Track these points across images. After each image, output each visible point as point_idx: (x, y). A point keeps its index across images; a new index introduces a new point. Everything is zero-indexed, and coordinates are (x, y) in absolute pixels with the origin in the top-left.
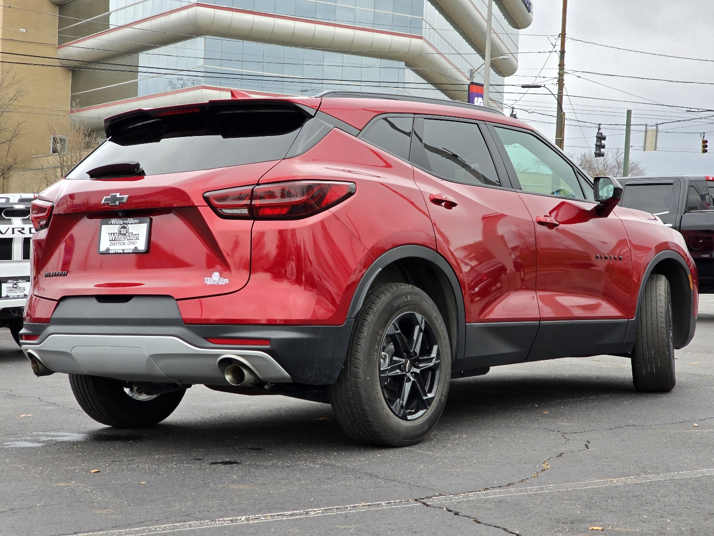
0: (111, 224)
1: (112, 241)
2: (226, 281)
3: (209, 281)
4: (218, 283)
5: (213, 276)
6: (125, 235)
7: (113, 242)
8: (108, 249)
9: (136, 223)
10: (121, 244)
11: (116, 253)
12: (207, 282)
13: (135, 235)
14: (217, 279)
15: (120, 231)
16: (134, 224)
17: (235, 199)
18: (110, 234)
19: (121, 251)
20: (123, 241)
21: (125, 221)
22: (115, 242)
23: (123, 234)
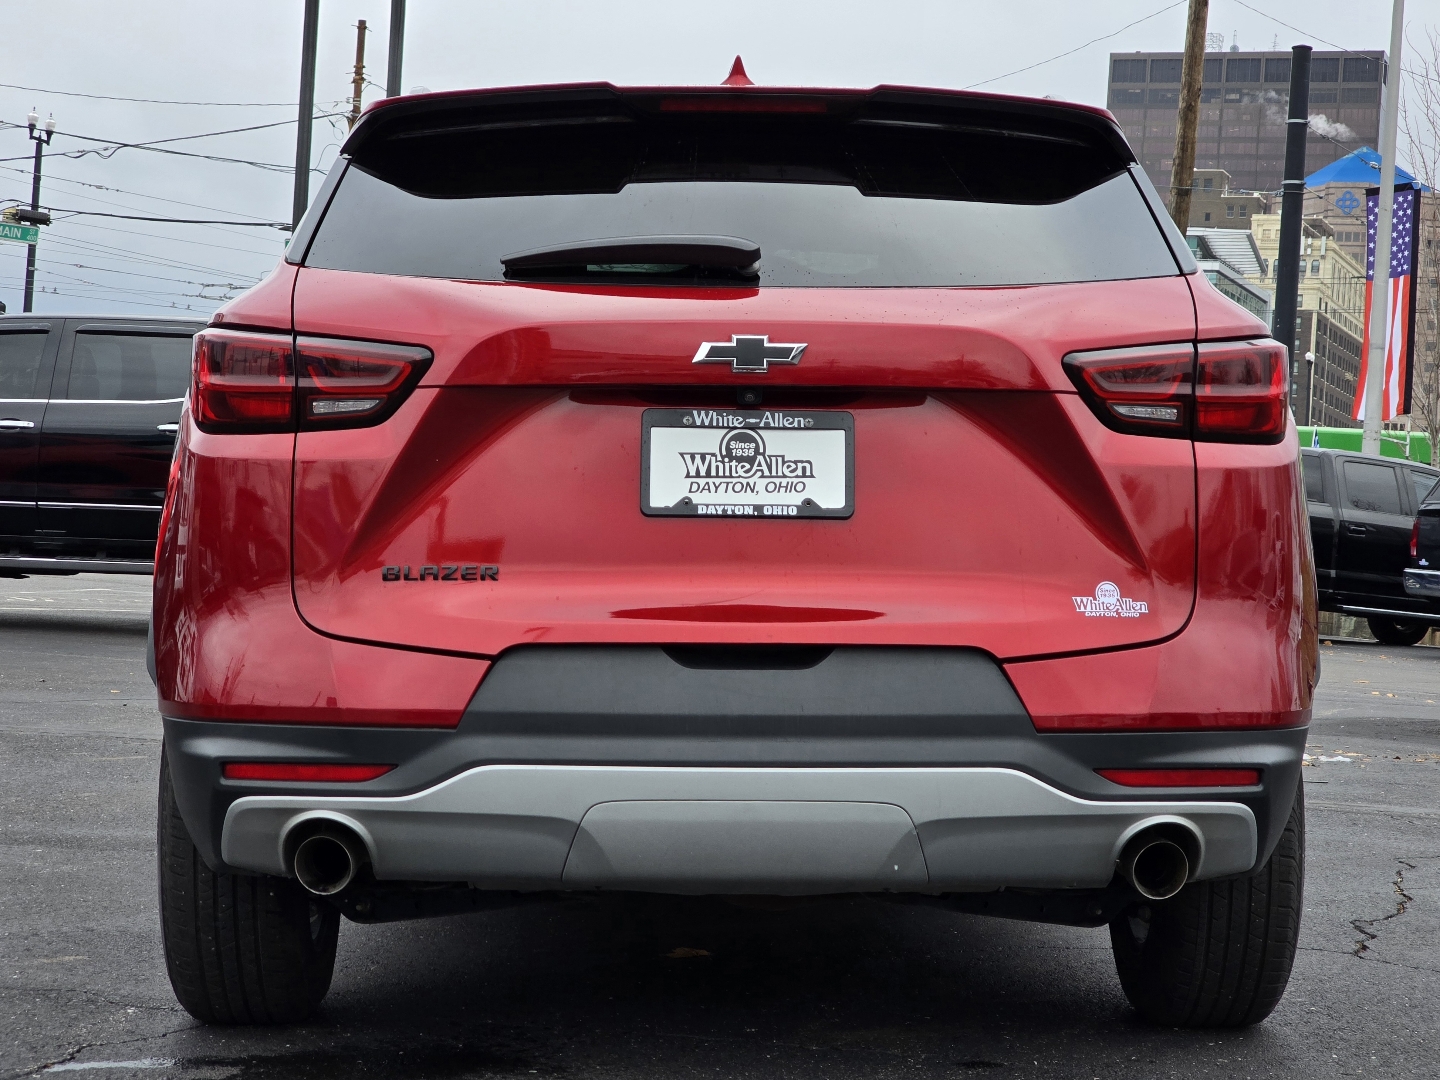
0: (693, 426)
1: (698, 475)
2: (1140, 608)
3: (1087, 607)
4: (1118, 613)
5: (1098, 592)
6: (751, 460)
7: (703, 482)
8: (686, 502)
9: (799, 428)
10: (738, 487)
11: (725, 516)
12: (1082, 609)
13: (796, 462)
14: (1113, 600)
15: (728, 449)
16: (794, 428)
17: (1174, 379)
18: (688, 457)
19: (750, 511)
20: (744, 481)
21: (753, 421)
22: (710, 480)
23: (740, 459)
